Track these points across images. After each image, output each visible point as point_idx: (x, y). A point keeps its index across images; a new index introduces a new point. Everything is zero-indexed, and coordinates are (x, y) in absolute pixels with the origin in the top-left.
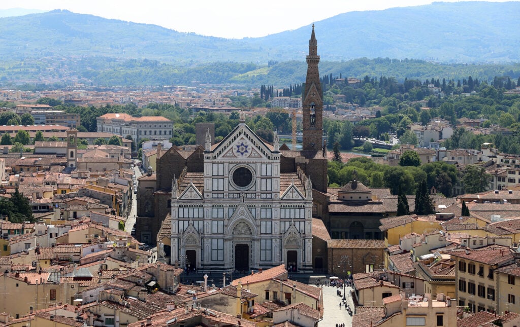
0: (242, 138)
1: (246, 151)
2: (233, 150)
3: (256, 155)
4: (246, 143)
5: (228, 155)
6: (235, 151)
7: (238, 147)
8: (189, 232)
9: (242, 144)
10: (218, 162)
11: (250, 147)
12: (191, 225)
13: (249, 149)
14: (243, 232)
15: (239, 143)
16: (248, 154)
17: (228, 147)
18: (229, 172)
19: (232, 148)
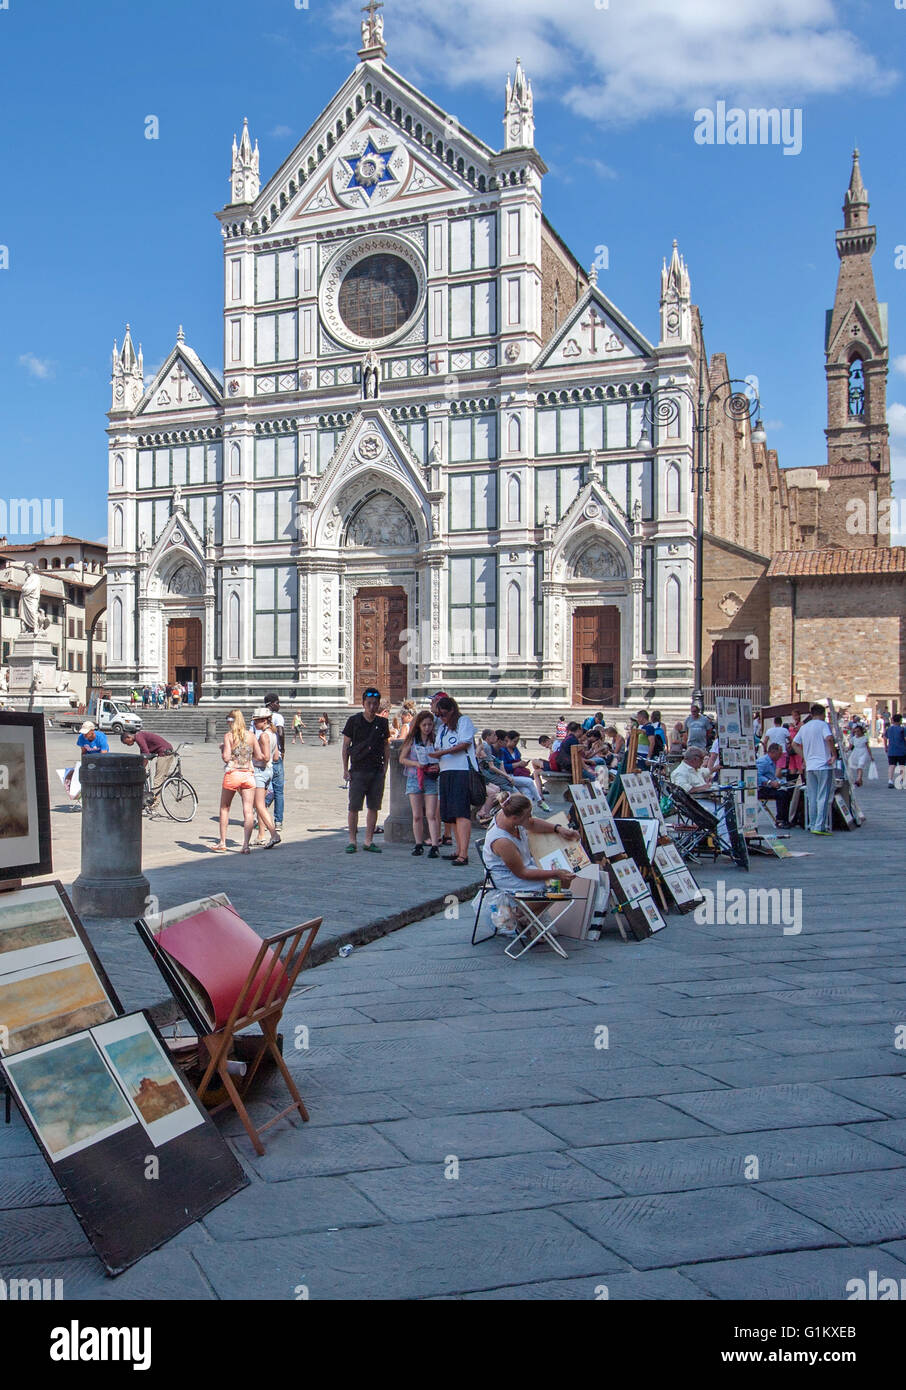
0: (373, 123)
1: (388, 175)
2: (335, 178)
3: (427, 183)
4: (384, 139)
5: (314, 205)
6: (340, 185)
7: (354, 161)
8: (171, 543)
9: (371, 148)
10: (276, 243)
11: (402, 154)
12: (179, 514)
13: (399, 163)
14: (386, 535)
15: (355, 145)
16: (393, 190)
17: (312, 169)
18: (320, 278)
19: (329, 174)
